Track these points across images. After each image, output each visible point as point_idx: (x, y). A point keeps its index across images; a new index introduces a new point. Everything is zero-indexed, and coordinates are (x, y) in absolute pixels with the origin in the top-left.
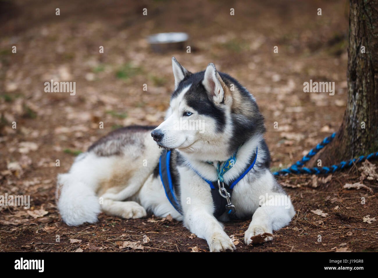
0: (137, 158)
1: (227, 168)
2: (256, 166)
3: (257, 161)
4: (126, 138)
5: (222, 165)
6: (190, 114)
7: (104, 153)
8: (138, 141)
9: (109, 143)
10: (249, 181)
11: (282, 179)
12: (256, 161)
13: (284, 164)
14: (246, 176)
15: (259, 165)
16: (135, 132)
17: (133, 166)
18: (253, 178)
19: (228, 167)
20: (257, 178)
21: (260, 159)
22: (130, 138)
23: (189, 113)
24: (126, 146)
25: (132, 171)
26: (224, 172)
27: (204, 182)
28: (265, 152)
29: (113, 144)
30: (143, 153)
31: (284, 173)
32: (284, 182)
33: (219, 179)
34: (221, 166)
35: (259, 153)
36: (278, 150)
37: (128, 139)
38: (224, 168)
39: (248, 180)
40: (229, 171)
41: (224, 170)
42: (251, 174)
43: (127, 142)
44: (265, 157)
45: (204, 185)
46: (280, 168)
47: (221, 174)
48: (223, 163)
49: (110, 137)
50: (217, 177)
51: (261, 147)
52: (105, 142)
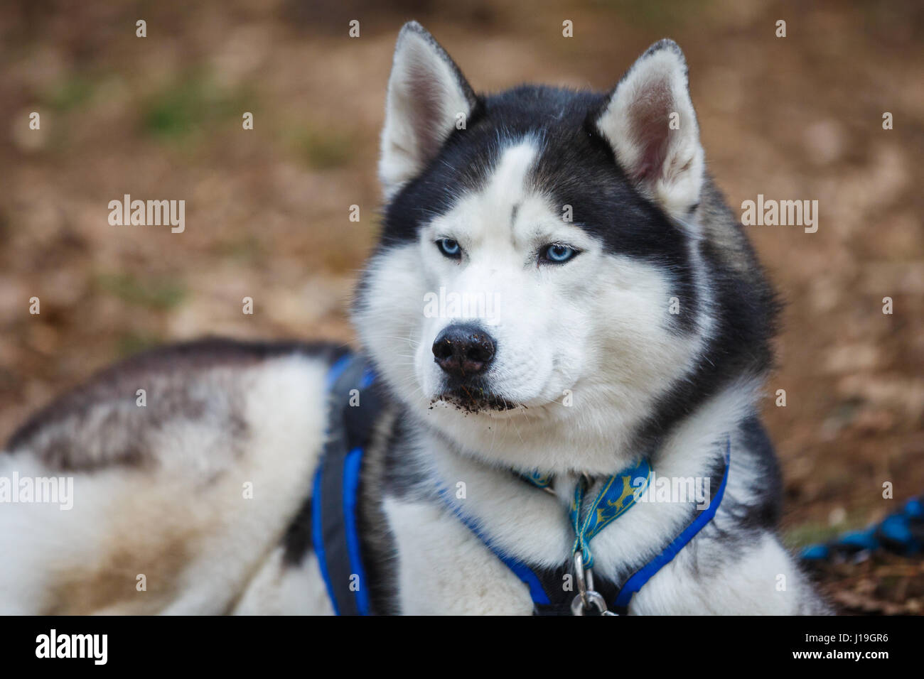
0: (214, 479)
1: (615, 508)
2: (726, 515)
3: (729, 495)
4: (167, 394)
5: (595, 494)
6: (567, 255)
7: (75, 457)
8: (221, 404)
9: (100, 413)
10: (695, 571)
11: (841, 577)
12: (725, 496)
13: (850, 510)
14: (685, 553)
15: (739, 513)
16: (210, 365)
17: (200, 513)
18: (711, 558)
19: (618, 504)
20: (728, 561)
21: (740, 488)
22: (184, 391)
23: (560, 251)
24: (167, 427)
25: (194, 534)
26: (601, 523)
27: (505, 576)
28: (762, 463)
29: (113, 419)
30: (239, 455)
31: (851, 549)
32: (851, 588)
33: (579, 549)
34: (587, 496)
35: (736, 463)
36: (826, 453)
37: (177, 399)
38: (602, 505)
39: (690, 566)
40: (620, 520)
41: (599, 518)
42: (704, 544)
43: (174, 409)
44: (759, 480)
45: (504, 589)
46: (835, 531)
47: (589, 530)
48: (599, 484)
49: (102, 390)
50: (573, 542)
51: (740, 440)
52: (83, 413)
